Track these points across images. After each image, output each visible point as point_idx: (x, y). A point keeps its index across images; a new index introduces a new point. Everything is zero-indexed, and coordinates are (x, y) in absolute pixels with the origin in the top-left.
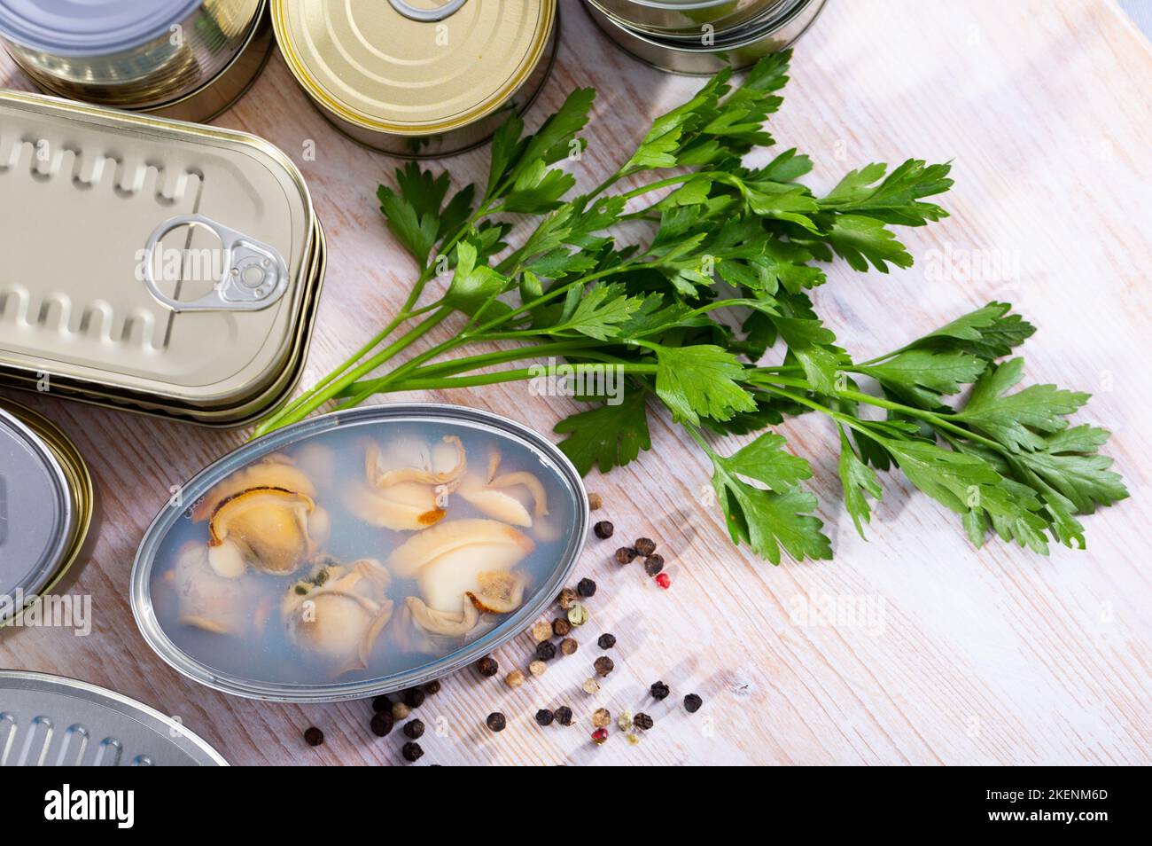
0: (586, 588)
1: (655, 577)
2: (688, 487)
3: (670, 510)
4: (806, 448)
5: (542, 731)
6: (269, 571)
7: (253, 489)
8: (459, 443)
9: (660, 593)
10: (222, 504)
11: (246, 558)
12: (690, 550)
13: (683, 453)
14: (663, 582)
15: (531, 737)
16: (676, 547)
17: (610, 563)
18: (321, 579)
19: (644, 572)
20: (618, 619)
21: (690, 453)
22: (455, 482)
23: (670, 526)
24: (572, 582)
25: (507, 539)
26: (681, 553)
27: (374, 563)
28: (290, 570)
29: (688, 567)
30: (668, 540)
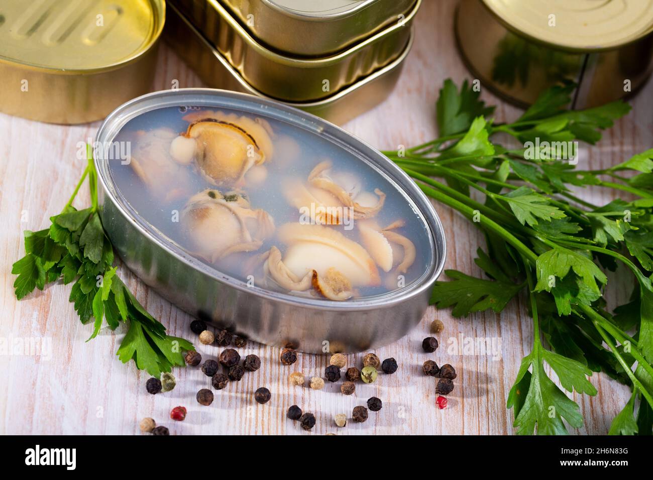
0: (389, 367)
1: (438, 396)
2: (505, 367)
3: (482, 369)
4: (601, 403)
5: (285, 421)
6: (203, 172)
7: (236, 127)
8: (383, 199)
9: (433, 409)
10: (209, 120)
11: (196, 156)
12: (475, 400)
13: (519, 346)
14: (441, 403)
15: (275, 420)
16: (468, 392)
17: (417, 369)
18: (232, 198)
19: (433, 389)
20: (392, 401)
21: (523, 350)
22: (361, 215)
23: (474, 378)
24: (383, 354)
25: (366, 266)
26: (468, 397)
27: (271, 219)
28: (216, 182)
29: (465, 409)
30: (465, 385)
